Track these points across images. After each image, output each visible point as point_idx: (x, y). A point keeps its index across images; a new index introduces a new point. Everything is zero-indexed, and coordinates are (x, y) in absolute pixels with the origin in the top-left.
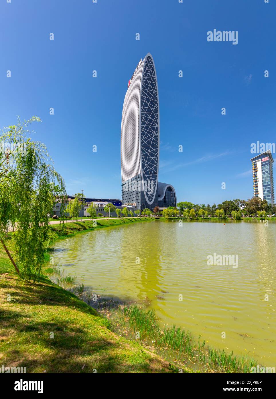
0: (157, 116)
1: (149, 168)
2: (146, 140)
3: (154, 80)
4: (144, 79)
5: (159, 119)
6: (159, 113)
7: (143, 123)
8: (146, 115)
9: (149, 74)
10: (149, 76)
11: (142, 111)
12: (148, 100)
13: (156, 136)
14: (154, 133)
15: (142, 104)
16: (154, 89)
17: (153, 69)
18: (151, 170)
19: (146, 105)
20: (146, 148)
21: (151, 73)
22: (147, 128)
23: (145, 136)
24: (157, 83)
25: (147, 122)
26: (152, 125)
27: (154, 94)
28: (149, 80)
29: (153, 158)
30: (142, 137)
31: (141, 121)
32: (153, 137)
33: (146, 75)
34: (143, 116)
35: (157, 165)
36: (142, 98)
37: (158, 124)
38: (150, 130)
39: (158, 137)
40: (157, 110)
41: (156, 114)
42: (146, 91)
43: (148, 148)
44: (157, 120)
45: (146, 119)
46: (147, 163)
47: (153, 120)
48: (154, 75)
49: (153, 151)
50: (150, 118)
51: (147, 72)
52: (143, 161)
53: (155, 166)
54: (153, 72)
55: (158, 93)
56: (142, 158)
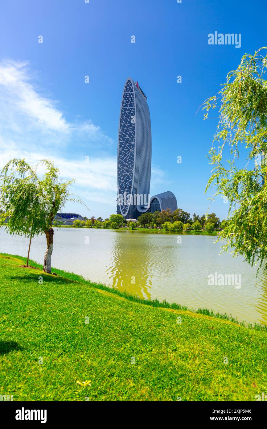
0: (134, 132)
1: (124, 184)
2: (122, 158)
3: (132, 101)
4: (123, 103)
5: (135, 136)
6: (136, 130)
7: (121, 144)
8: (124, 136)
9: (128, 96)
10: (128, 99)
11: (121, 133)
12: (126, 121)
13: (132, 153)
14: (131, 150)
15: (121, 127)
16: (131, 109)
17: (132, 91)
18: (127, 185)
19: (124, 126)
20: (122, 165)
21: (130, 95)
22: (124, 147)
23: (122, 156)
24: (135, 102)
25: (124, 142)
26: (129, 143)
27: (132, 113)
28: (127, 102)
29: (128, 174)
30: (119, 157)
31: (119, 142)
32: (129, 155)
33: (125, 99)
34: (121, 138)
35: (132, 180)
36: (121, 121)
37: (134, 140)
38: (127, 148)
39: (134, 153)
40: (135, 128)
41: (133, 132)
42: (124, 114)
43: (124, 165)
44: (134, 137)
45: (124, 139)
46: (123, 180)
47: (130, 138)
48: (133, 96)
49: (129, 168)
50: (127, 137)
51: (126, 95)
52: (119, 178)
53: (130, 180)
54: (131, 93)
55: (135, 112)
56: (119, 175)
